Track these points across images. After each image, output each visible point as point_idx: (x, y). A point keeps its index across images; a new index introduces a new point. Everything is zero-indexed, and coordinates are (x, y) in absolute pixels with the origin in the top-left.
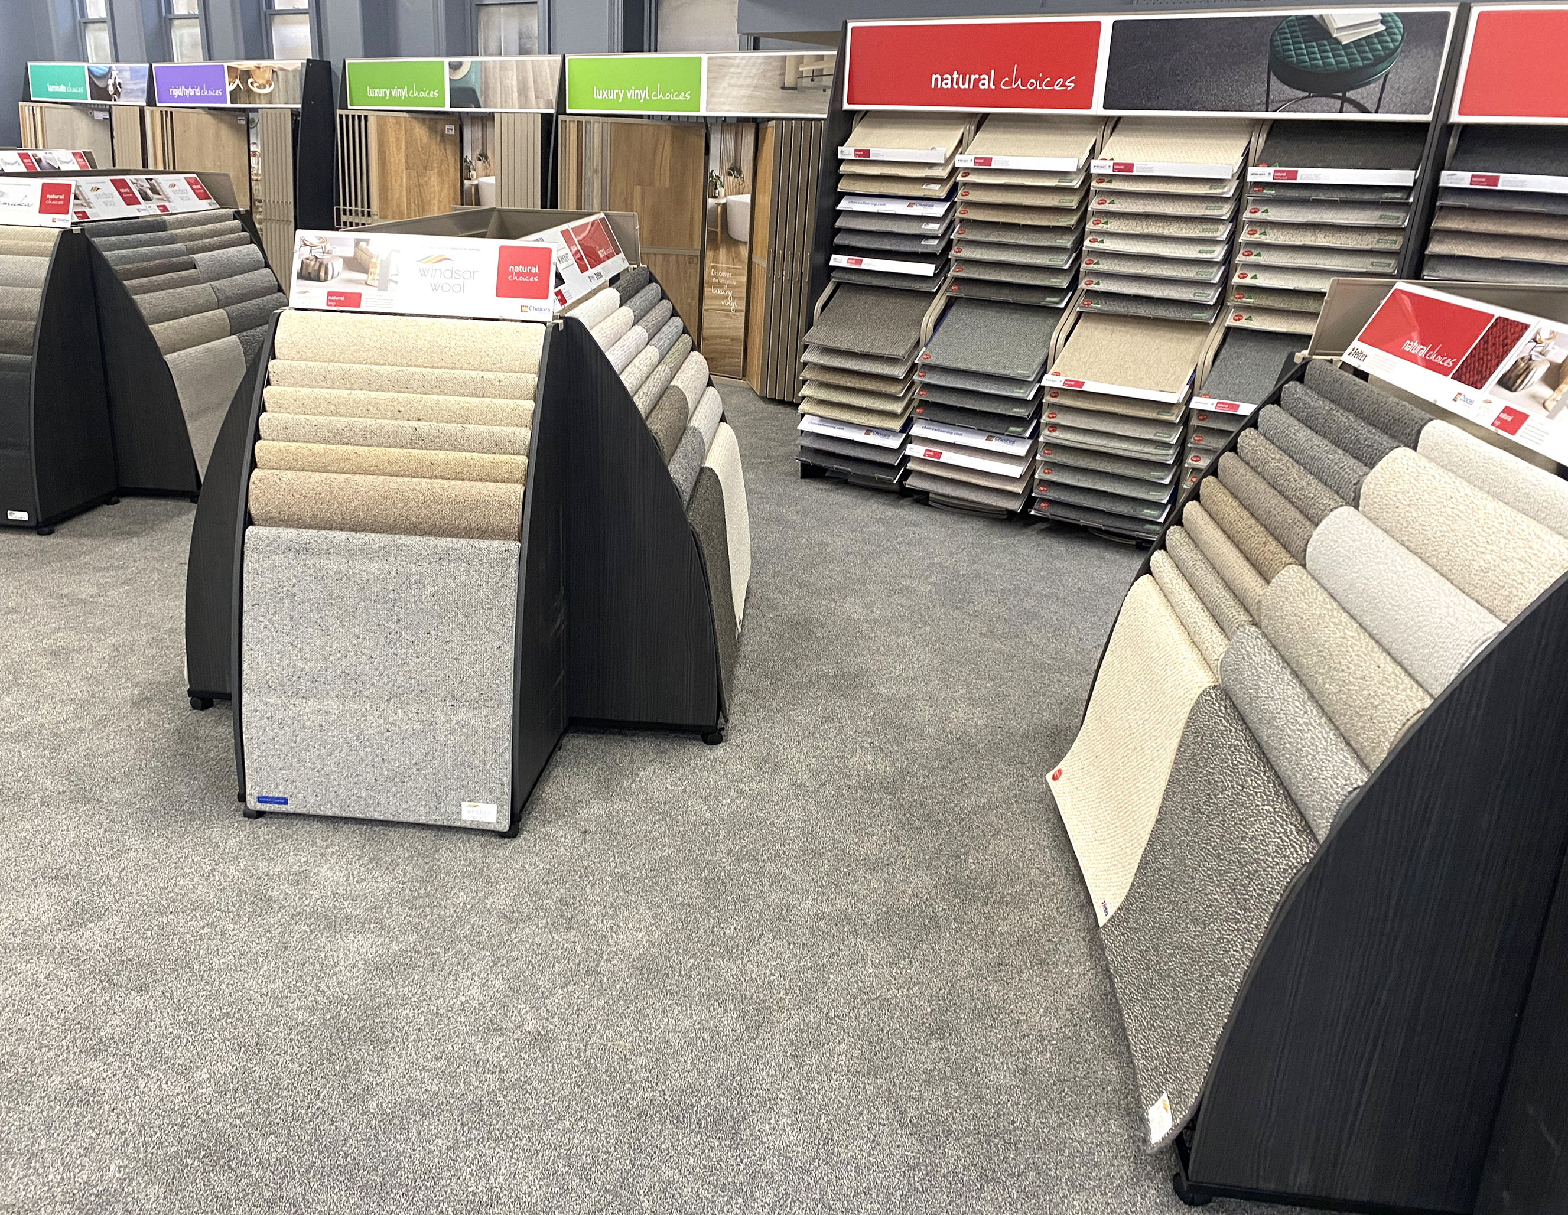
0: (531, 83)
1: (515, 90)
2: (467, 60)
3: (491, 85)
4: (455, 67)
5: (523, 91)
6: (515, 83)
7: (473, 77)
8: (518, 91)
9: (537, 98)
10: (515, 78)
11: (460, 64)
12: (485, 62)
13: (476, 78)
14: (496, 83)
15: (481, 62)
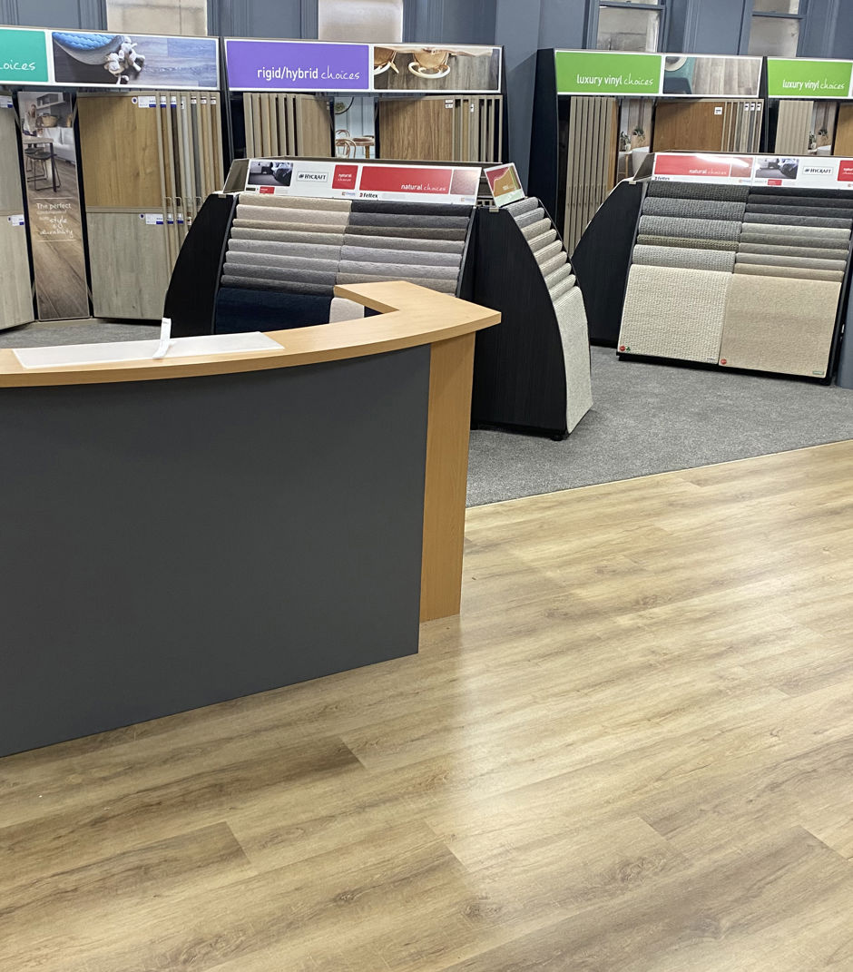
0: (736, 76)
1: (722, 81)
2: (683, 57)
3: (702, 77)
4: (670, 61)
5: (728, 81)
6: (723, 75)
7: (687, 70)
8: (725, 81)
9: (739, 87)
10: (723, 72)
11: (676, 60)
12: (700, 58)
13: (690, 70)
14: (707, 75)
15: (696, 58)
